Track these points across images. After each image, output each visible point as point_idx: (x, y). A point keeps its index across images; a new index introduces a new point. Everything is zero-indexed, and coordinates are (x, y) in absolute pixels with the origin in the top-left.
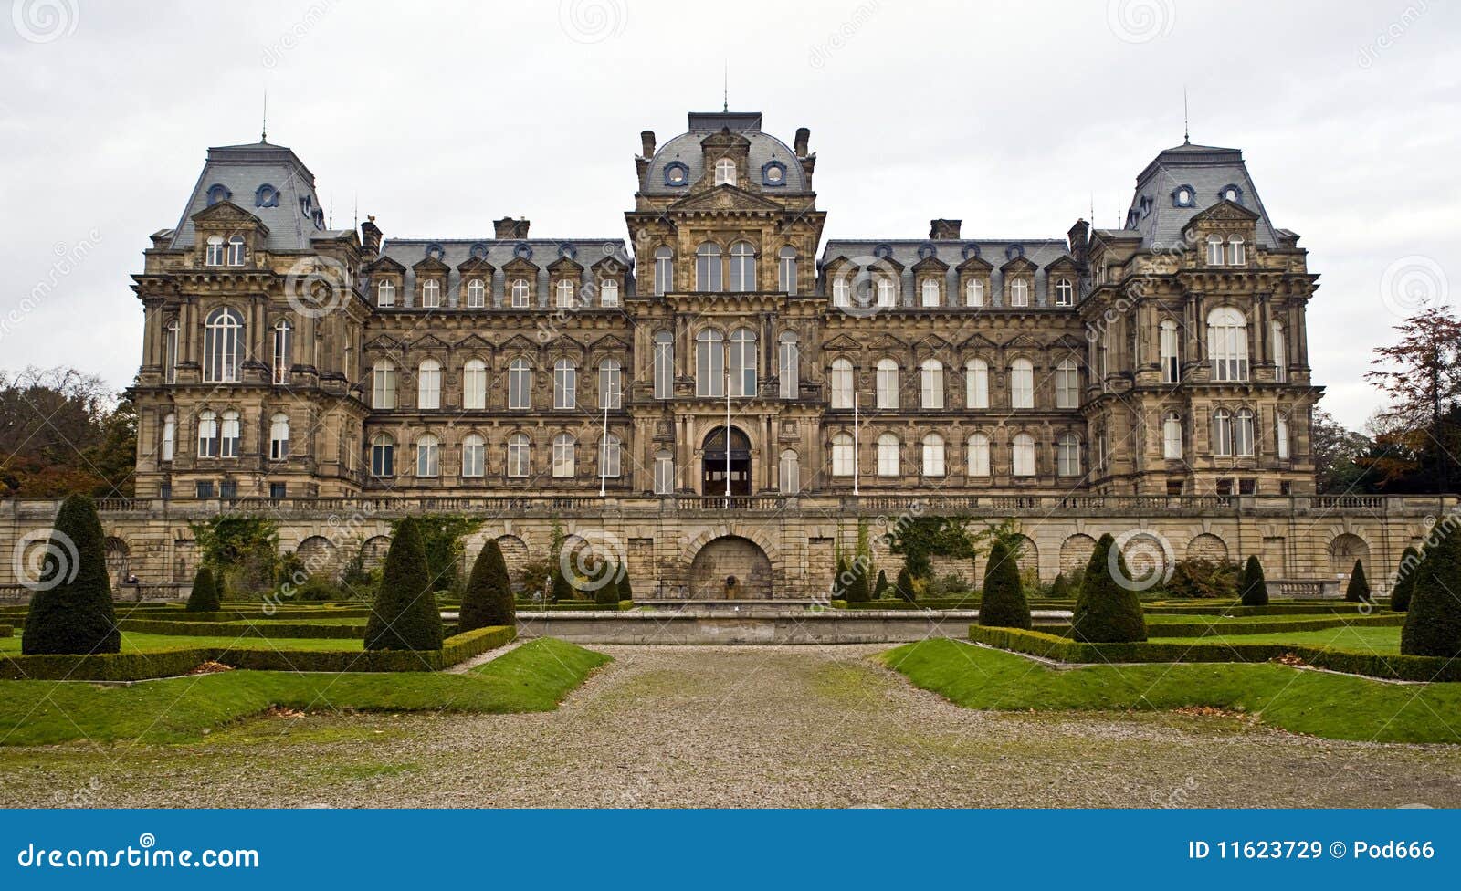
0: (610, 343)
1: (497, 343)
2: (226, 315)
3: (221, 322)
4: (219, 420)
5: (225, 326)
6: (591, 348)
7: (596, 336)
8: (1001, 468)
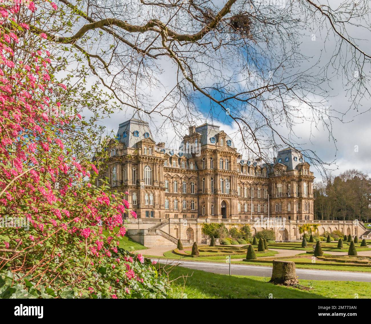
0: (193, 178)
1: (172, 176)
2: (147, 167)
3: (146, 169)
4: (149, 195)
5: (148, 170)
6: (190, 179)
7: (190, 176)
8: (256, 210)
